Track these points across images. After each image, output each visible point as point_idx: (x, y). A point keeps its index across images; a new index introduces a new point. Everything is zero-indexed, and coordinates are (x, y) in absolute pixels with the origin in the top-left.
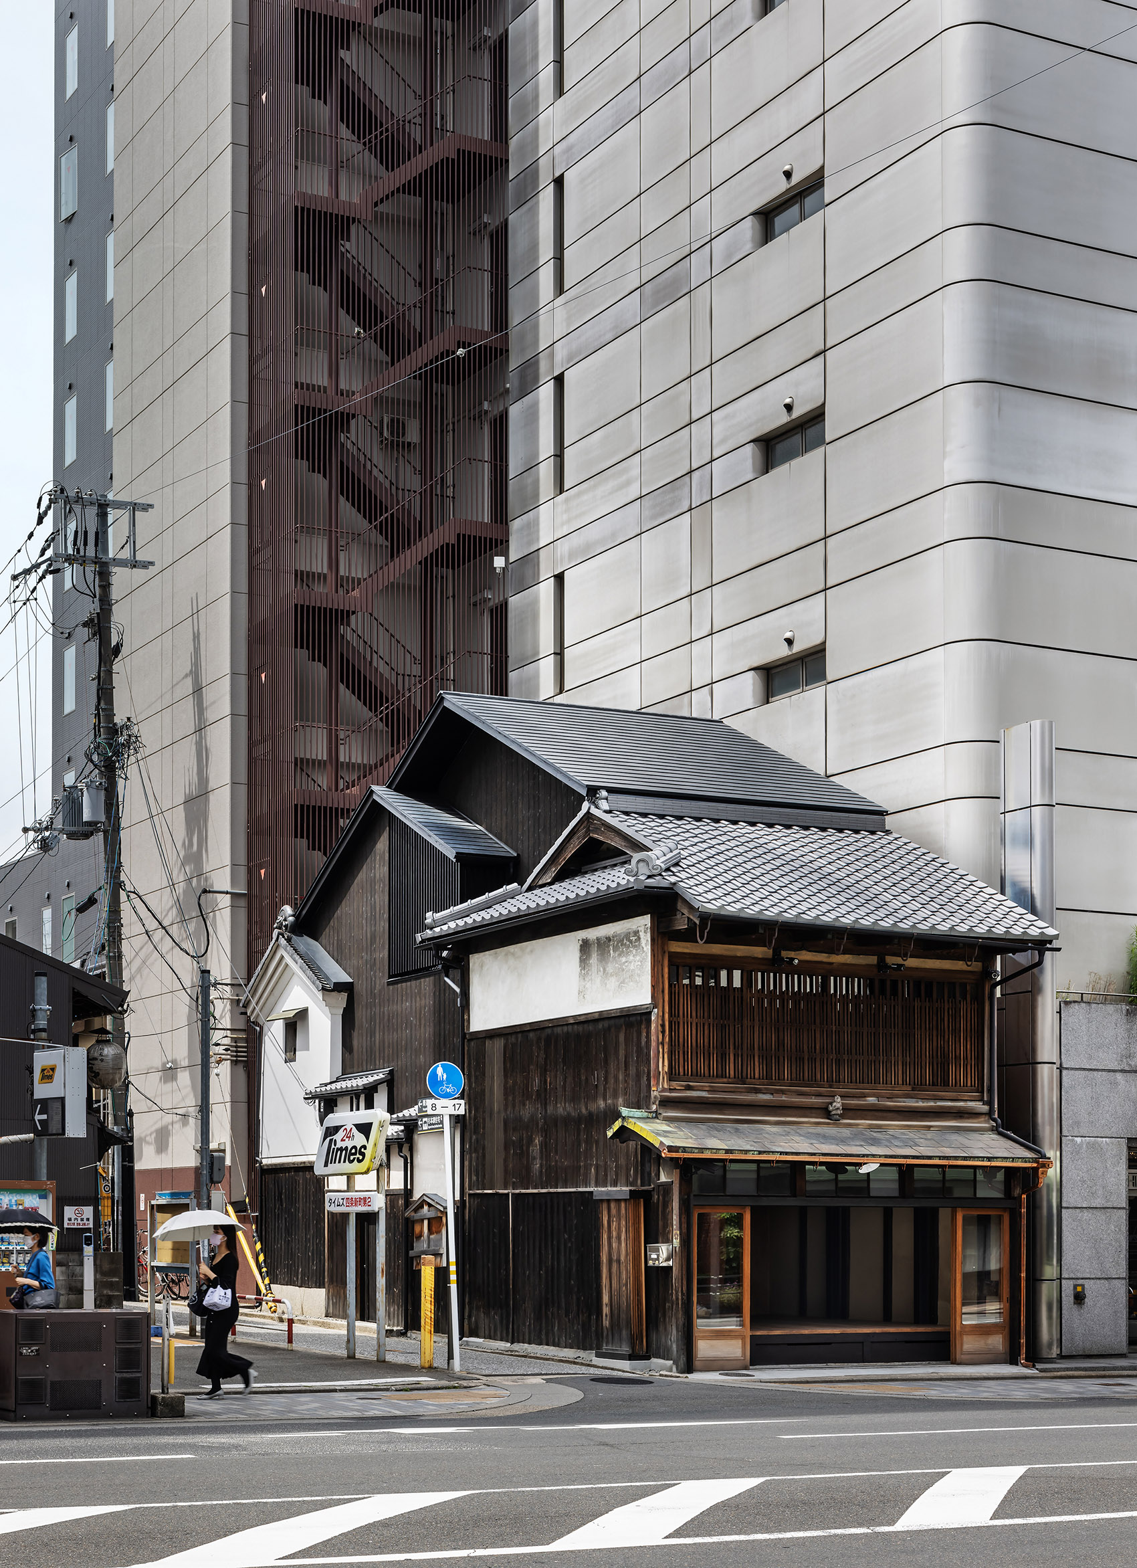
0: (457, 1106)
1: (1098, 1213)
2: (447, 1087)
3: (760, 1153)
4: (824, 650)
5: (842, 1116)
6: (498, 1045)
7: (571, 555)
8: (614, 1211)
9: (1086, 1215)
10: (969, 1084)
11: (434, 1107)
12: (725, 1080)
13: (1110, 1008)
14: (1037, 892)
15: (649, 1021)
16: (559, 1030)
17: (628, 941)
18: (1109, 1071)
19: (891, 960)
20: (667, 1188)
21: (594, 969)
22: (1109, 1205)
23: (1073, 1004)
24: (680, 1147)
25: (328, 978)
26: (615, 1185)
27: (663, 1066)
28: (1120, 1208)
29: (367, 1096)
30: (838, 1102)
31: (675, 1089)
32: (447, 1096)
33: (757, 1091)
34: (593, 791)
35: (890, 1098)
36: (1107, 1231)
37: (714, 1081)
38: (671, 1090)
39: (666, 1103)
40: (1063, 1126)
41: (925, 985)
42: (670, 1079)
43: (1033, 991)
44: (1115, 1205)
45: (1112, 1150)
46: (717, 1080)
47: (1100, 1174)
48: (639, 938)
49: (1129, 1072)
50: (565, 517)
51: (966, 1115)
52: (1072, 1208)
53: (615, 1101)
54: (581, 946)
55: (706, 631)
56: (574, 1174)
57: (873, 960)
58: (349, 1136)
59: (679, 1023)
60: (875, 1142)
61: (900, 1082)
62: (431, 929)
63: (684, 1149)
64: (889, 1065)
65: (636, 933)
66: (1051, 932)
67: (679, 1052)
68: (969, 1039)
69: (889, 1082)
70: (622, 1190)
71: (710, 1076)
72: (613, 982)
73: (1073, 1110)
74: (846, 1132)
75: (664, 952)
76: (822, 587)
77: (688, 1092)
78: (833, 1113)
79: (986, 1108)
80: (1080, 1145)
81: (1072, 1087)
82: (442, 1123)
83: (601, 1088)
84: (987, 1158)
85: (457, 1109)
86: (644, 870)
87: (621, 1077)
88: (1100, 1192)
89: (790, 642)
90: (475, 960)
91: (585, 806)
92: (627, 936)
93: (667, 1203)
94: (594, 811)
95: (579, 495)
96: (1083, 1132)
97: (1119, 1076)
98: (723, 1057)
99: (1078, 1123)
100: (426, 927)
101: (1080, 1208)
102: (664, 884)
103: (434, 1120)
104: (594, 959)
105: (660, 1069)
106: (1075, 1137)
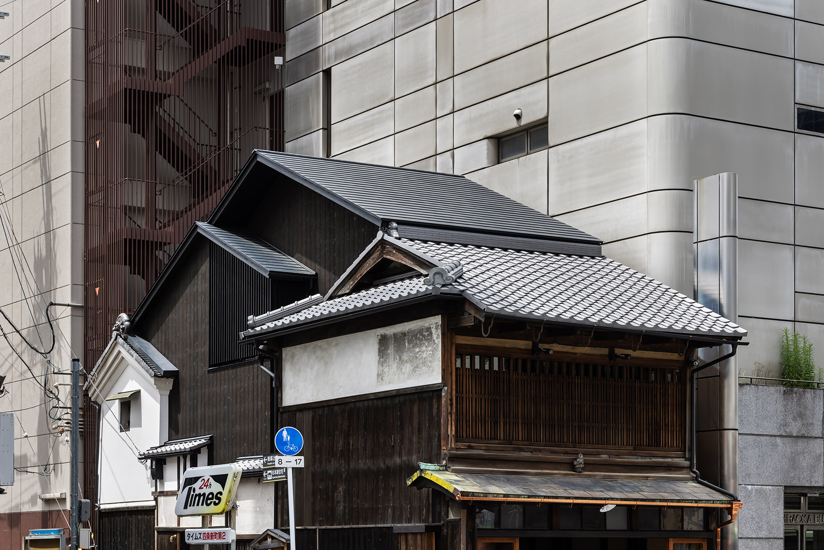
0: (298, 461)
1: (763, 542)
2: (291, 446)
3: (529, 497)
4: (547, 123)
5: (584, 469)
6: (308, 416)
7: (337, 55)
8: (411, 542)
9: (755, 543)
10: (675, 445)
11: (280, 461)
12: (497, 442)
13: (772, 389)
14: (724, 301)
15: (439, 397)
16: (361, 404)
17: (424, 336)
18: (771, 436)
19: (619, 351)
20: (455, 524)
21: (391, 357)
22: (771, 536)
23: (745, 386)
24: (470, 492)
25: (158, 368)
26: (410, 522)
27: (451, 431)
28: (779, 538)
29: (192, 457)
30: (581, 459)
31: (460, 448)
32: (290, 453)
33: (521, 450)
34: (386, 224)
35: (617, 456)
37: (489, 442)
38: (457, 449)
39: (454, 459)
40: (739, 477)
41: (642, 370)
42: (456, 441)
43: (721, 377)
44: (775, 536)
45: (773, 495)
46: (491, 442)
47: (765, 513)
48: (431, 333)
49: (785, 436)
50: (332, 27)
51: (673, 469)
52: (745, 538)
53: (410, 457)
54: (380, 340)
55: (449, 109)
56: (374, 514)
57: (605, 351)
58: (207, 485)
59: (462, 397)
60: (611, 489)
61: (625, 444)
62: (253, 328)
63: (473, 494)
64: (617, 430)
65: (429, 329)
66: (741, 330)
67: (462, 420)
68: (675, 411)
69: (617, 443)
70: (418, 526)
71: (485, 438)
72: (407, 367)
73: (745, 465)
74: (588, 481)
75: (452, 344)
76: (545, 75)
77: (469, 450)
78: (577, 466)
79: (687, 463)
80: (751, 492)
81: (745, 448)
82: (286, 474)
83: (397, 448)
84: (695, 500)
85: (298, 463)
86: (439, 281)
87: (415, 439)
88: (765, 527)
89: (518, 117)
90: (287, 352)
91: (380, 234)
92: (421, 331)
93: (455, 534)
94: (386, 237)
95: (343, 10)
96: (753, 481)
97: (778, 440)
98: (495, 423)
99: (749, 475)
100: (248, 327)
101: (750, 538)
102: (455, 291)
103: (278, 472)
104: (391, 350)
105: (449, 433)
106: (748, 485)
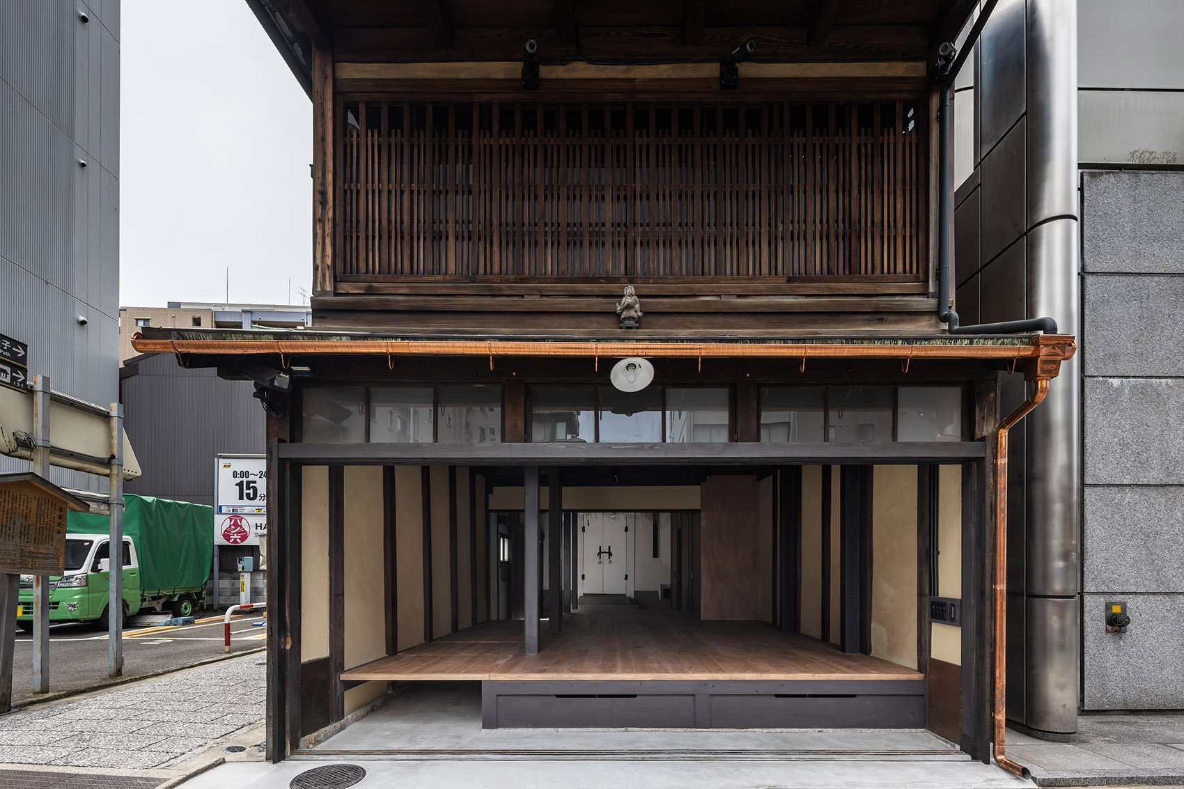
1: (1152, 493)
9: (1129, 496)
12: (439, 278)
22: (1174, 481)
35: (743, 296)
36: (1168, 520)
40: (1088, 361)
47: (1157, 433)
51: (891, 318)
64: (742, 243)
71: (412, 272)
73: (1105, 337)
79: (931, 304)
80: (1119, 390)
81: (1103, 303)
88: (1156, 461)
96: (1126, 369)
98: (435, 242)
99: (1114, 357)
106: (1111, 377)
